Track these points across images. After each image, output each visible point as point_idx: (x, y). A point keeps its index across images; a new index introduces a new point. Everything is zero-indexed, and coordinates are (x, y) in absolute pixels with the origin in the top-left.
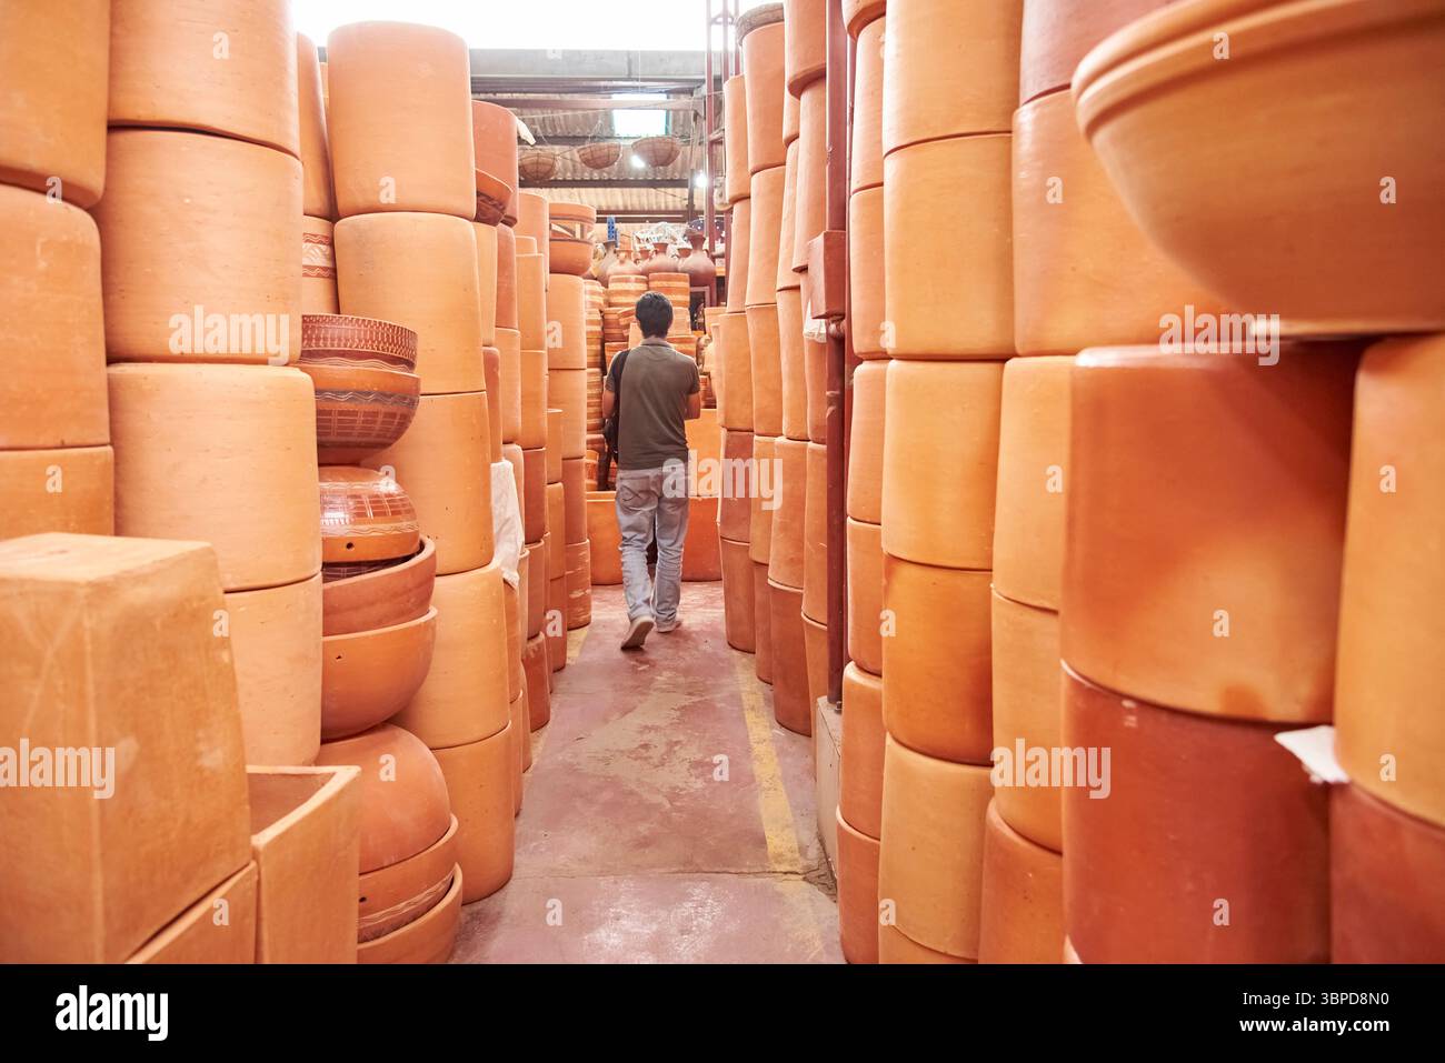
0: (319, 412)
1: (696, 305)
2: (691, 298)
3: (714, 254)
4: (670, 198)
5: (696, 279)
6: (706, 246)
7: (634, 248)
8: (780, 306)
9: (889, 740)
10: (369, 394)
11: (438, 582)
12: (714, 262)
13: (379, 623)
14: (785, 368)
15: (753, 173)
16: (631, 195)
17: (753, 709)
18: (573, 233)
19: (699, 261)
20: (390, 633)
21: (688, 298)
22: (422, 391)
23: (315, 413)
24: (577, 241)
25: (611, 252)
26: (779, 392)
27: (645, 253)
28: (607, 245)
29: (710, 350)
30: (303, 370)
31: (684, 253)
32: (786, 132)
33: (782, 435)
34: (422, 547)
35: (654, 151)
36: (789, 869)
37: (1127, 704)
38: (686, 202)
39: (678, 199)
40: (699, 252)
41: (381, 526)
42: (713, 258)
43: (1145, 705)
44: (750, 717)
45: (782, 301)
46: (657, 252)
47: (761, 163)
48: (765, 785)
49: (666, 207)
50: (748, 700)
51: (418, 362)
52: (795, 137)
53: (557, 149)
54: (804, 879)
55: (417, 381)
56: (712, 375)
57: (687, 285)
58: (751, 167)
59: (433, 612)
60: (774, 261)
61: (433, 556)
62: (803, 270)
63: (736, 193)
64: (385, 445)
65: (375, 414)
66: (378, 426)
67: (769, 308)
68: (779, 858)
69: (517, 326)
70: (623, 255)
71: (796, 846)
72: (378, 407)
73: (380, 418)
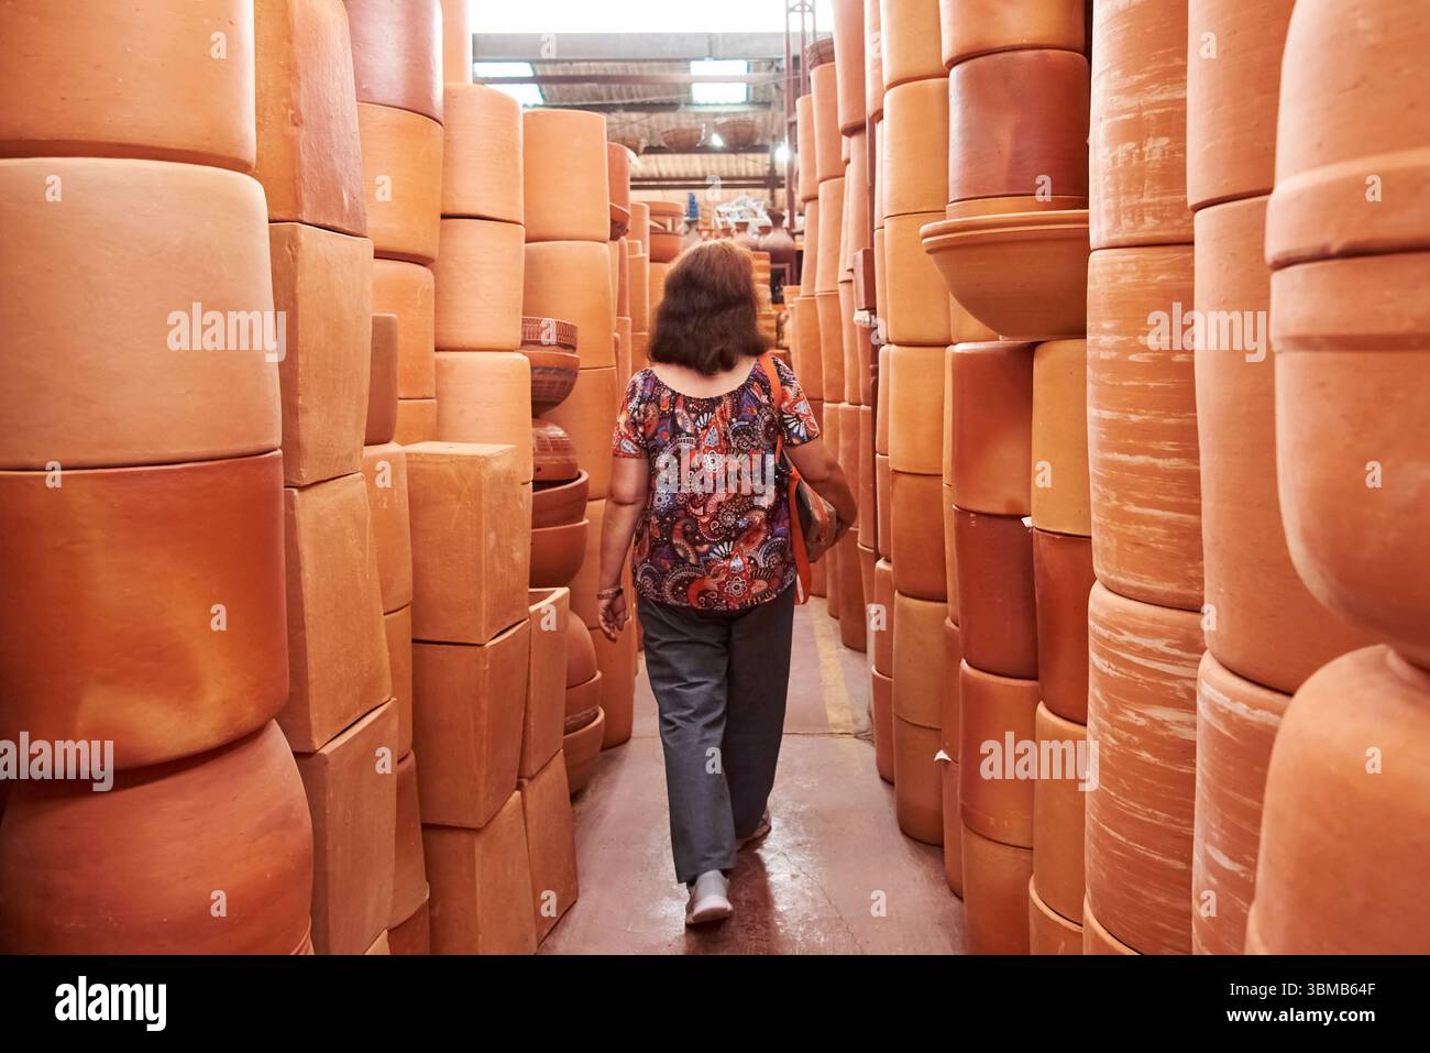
0: (533, 382)
1: (776, 281)
2: (772, 276)
3: (794, 231)
4: (750, 164)
5: (777, 255)
6: (786, 223)
7: (716, 226)
8: (842, 295)
9: (896, 594)
10: (551, 369)
11: (589, 504)
12: (794, 238)
13: (556, 524)
14: (846, 346)
15: (821, 181)
16: (710, 161)
17: (823, 636)
18: (665, 227)
19: (778, 238)
20: (561, 530)
21: (768, 276)
22: (581, 367)
23: (530, 382)
24: (670, 234)
25: (694, 230)
26: (842, 365)
27: (727, 232)
28: (689, 224)
29: (788, 327)
30: (524, 354)
31: (765, 230)
32: (844, 157)
33: (844, 401)
34: (579, 476)
35: (736, 133)
36: (842, 731)
37: (972, 515)
38: (768, 168)
39: (758, 165)
40: (779, 230)
41: (558, 458)
42: (793, 235)
43: (979, 514)
44: (820, 642)
45: (843, 291)
46: (738, 231)
47: (826, 174)
48: (829, 683)
49: (747, 172)
50: (818, 630)
51: (578, 346)
52: (848, 162)
53: (634, 116)
54: (856, 737)
55: (577, 359)
56: (791, 350)
57: (766, 263)
58: (818, 176)
59: (586, 521)
60: (836, 257)
61: (587, 481)
62: (852, 270)
63: (808, 194)
64: (556, 404)
65: (554, 382)
66: (555, 391)
67: (833, 297)
68: (836, 725)
69: (628, 313)
70: (705, 234)
71: (850, 718)
72: (557, 378)
73: (557, 385)
